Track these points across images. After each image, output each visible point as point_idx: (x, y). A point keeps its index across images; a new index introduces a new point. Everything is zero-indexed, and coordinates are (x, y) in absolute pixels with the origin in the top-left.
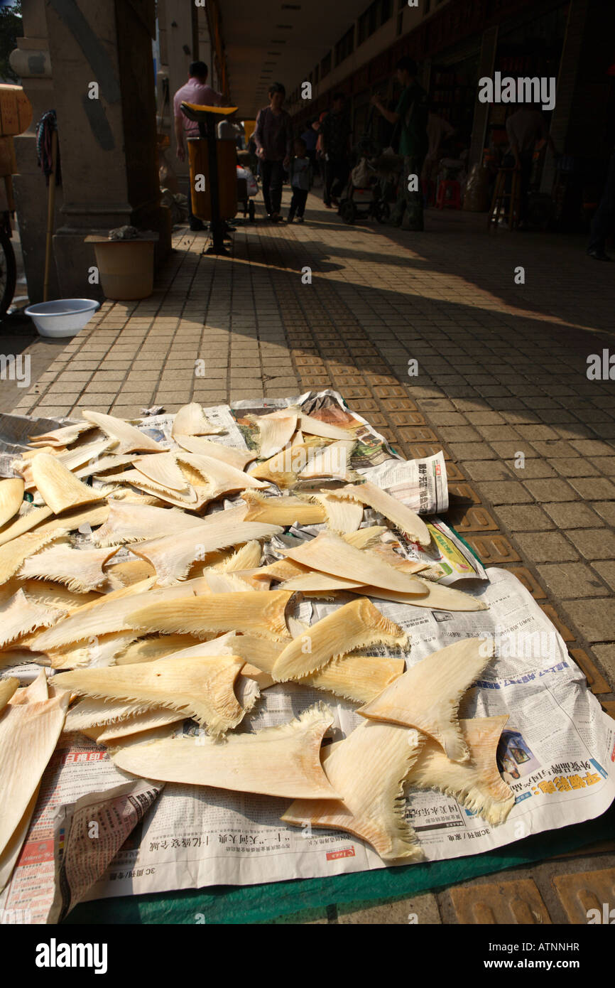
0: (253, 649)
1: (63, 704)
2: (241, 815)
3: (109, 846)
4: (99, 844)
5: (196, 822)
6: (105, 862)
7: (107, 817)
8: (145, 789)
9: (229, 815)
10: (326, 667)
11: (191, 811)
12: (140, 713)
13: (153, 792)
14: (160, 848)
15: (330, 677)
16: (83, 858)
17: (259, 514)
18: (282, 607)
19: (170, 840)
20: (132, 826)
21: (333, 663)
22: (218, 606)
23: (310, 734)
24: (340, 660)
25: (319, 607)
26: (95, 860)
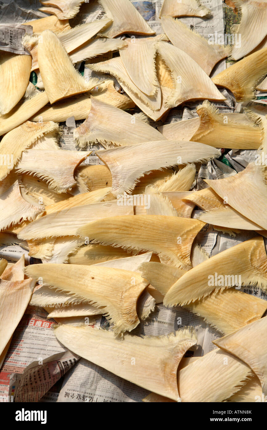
0: (158, 274)
1: (32, 286)
2: (120, 390)
3: (41, 390)
4: (36, 389)
5: (93, 387)
6: (39, 397)
7: (42, 374)
8: (69, 358)
9: (113, 388)
10: (207, 297)
11: (92, 379)
12: (76, 304)
13: (73, 361)
14: (70, 397)
15: (207, 306)
16: (26, 396)
17: (205, 134)
18: (192, 236)
19: (76, 393)
20: (56, 380)
21: (214, 294)
22: (146, 228)
23: (178, 348)
24: (220, 293)
25: (223, 240)
26: (33, 396)
